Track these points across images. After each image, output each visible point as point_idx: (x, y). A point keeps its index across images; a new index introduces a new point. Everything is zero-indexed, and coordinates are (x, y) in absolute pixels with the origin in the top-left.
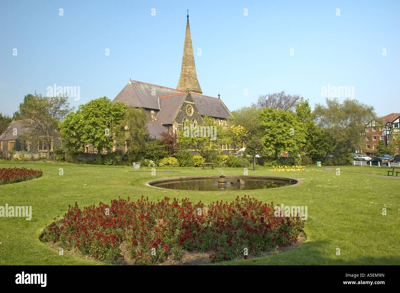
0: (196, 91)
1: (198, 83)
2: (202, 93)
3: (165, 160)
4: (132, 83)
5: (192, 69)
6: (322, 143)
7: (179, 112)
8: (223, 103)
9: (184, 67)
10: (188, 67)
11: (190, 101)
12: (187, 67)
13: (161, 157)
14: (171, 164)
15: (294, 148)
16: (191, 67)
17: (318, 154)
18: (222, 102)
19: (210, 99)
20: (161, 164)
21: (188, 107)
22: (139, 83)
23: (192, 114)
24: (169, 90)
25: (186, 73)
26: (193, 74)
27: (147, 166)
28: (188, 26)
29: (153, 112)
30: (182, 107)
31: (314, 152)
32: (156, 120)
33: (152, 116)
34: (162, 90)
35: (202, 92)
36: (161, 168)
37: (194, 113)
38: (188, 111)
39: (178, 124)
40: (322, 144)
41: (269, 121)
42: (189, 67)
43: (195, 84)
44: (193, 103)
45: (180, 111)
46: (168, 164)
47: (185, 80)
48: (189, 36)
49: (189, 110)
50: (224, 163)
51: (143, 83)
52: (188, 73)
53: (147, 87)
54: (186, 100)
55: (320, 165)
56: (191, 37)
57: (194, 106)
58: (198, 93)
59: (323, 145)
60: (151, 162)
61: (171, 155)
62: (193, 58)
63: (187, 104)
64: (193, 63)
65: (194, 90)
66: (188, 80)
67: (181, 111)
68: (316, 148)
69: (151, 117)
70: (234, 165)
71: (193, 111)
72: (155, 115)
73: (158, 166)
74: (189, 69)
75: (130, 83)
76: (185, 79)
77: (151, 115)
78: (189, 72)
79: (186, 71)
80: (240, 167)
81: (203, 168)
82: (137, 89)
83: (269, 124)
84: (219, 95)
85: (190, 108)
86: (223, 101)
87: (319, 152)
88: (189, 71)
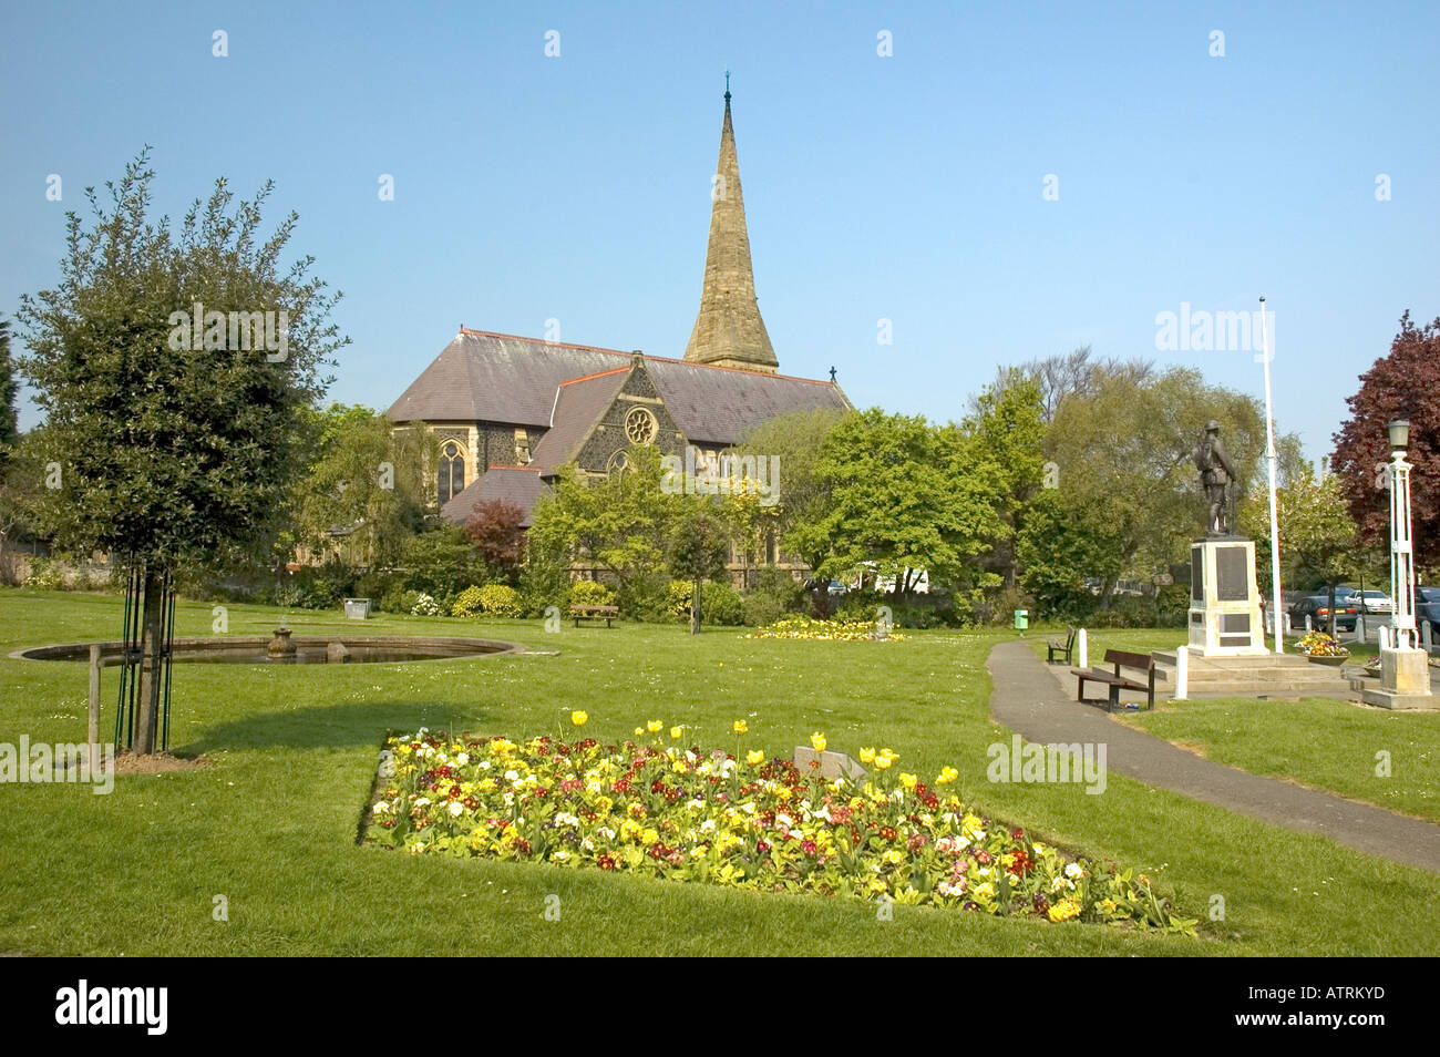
0: (753, 357)
1: (761, 329)
2: (776, 365)
3: (469, 596)
4: (467, 338)
5: (737, 281)
6: (1069, 539)
7: (594, 433)
8: (846, 400)
9: (712, 276)
10: (722, 275)
11: (645, 395)
12: (719, 273)
13: (462, 586)
14: (488, 610)
15: (930, 558)
16: (735, 273)
17: (1054, 581)
18: (843, 396)
19: (791, 385)
20: (458, 608)
21: (636, 414)
22: (495, 337)
23: (652, 439)
24: (615, 359)
25: (717, 297)
26: (742, 300)
27: (409, 612)
28: (728, 128)
29: (520, 435)
30: (608, 414)
31: (1043, 575)
32: (530, 460)
33: (518, 449)
34: (584, 359)
35: (778, 360)
36: (456, 619)
37: (660, 434)
38: (632, 429)
39: (591, 475)
40: (1068, 543)
41: (856, 457)
42: (726, 274)
43: (749, 334)
44: (659, 401)
45: (596, 430)
46: (480, 608)
47: (712, 320)
48: (730, 166)
49: (639, 426)
50: (681, 608)
51: (507, 339)
52: (721, 297)
53: (524, 350)
54: (626, 390)
55: (1024, 624)
56: (737, 167)
57: (658, 410)
58: (758, 367)
59: (1073, 549)
60: (421, 601)
61: (500, 580)
62: (744, 241)
63: (629, 404)
64: (744, 260)
65: (746, 355)
66: (721, 319)
67: (602, 428)
68: (1049, 560)
69: (513, 451)
70: (713, 616)
71: (655, 428)
72: (530, 447)
73: (450, 614)
74: (726, 281)
75: (460, 338)
76: (713, 318)
77: (512, 446)
78: (728, 292)
79: (715, 290)
80: (739, 624)
81: (609, 626)
82: (481, 359)
83: (847, 471)
84: (833, 372)
85: (642, 419)
86: (846, 393)
87: (1057, 573)
88: (727, 289)
